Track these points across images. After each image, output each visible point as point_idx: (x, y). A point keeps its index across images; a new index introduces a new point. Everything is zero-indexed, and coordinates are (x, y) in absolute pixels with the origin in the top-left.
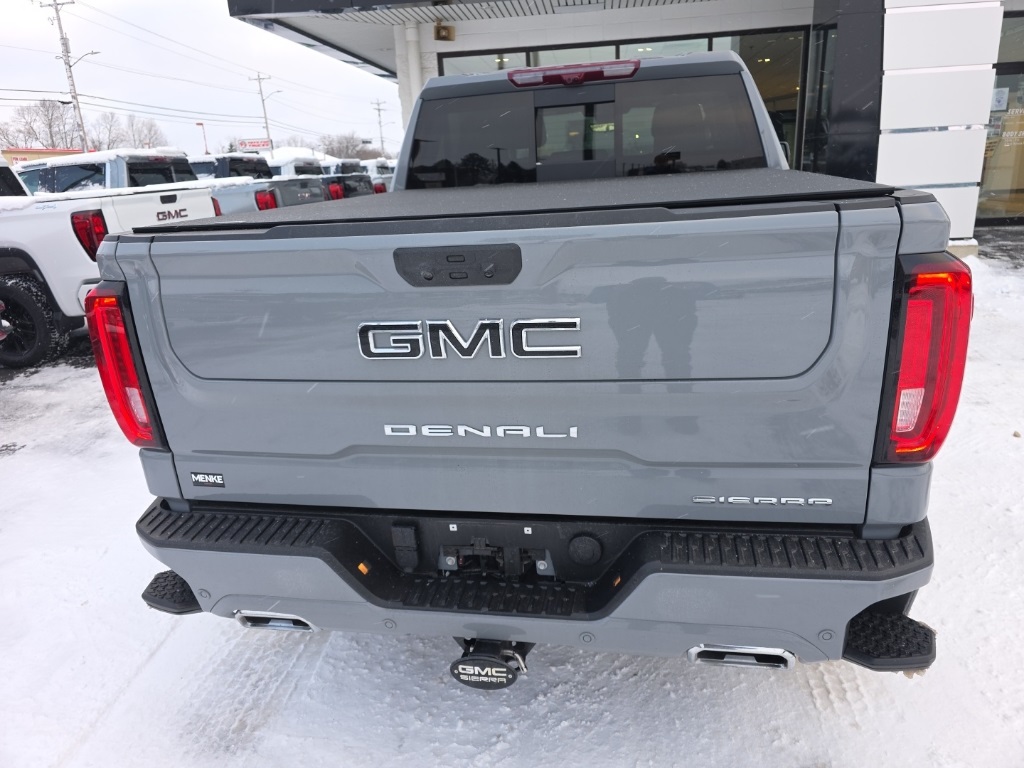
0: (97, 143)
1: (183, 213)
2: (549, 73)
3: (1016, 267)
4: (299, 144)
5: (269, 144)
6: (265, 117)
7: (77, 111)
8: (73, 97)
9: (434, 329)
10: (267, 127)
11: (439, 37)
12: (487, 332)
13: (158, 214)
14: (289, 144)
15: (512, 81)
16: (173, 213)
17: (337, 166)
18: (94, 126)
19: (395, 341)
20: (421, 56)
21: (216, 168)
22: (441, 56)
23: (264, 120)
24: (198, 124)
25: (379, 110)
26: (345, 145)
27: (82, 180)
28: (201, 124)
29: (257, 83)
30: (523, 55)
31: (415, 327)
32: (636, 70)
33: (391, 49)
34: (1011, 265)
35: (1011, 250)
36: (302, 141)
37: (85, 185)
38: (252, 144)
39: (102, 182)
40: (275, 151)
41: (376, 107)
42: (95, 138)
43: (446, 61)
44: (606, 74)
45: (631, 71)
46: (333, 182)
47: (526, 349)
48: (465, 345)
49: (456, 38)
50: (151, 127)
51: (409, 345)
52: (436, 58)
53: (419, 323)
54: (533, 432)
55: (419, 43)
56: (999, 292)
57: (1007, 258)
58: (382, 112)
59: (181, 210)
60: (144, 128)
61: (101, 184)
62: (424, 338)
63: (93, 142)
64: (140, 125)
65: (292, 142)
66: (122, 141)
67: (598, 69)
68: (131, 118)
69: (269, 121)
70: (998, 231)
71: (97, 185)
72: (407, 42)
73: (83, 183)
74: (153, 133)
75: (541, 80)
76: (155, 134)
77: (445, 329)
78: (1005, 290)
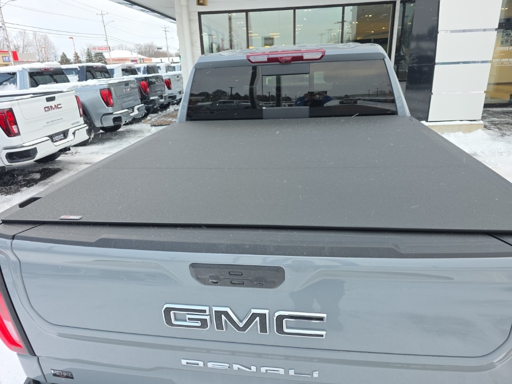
0: (17, 47)
1: (59, 106)
2: (271, 56)
3: (502, 135)
4: (124, 48)
5: (109, 49)
6: (106, 35)
7: (5, 31)
8: (3, 24)
9: (219, 314)
10: (107, 40)
11: (199, 4)
12: (258, 319)
13: (45, 108)
14: (119, 49)
15: (249, 60)
16: (54, 107)
17: (145, 67)
18: (15, 38)
19: (189, 319)
20: (189, 13)
21: (79, 72)
22: (200, 14)
23: (105, 36)
24: (70, 38)
25: (166, 31)
26: (148, 49)
27: (4, 82)
28: (72, 38)
29: (101, 16)
30: (244, 14)
31: (205, 311)
32: (322, 56)
33: (173, 7)
34: (500, 134)
35: (498, 124)
36: (125, 47)
37: (6, 85)
38: (99, 49)
39: (15, 82)
40: (111, 52)
41: (164, 30)
42: (16, 44)
43: (202, 16)
44: (305, 58)
45: (320, 56)
46: (143, 80)
47: (286, 330)
48: (241, 325)
49: (208, 4)
50: (45, 38)
51: (200, 322)
52: (197, 14)
53: (207, 308)
54: (287, 372)
55: (188, 6)
56: (497, 152)
57: (497, 130)
58: (167, 33)
59: (58, 105)
60: (42, 39)
61: (14, 84)
62: (211, 318)
63: (15, 46)
64: (40, 37)
65: (121, 47)
66: (30, 46)
67: (300, 55)
68: (35, 34)
69: (108, 37)
70: (489, 111)
71: (12, 84)
72: (181, 6)
73: (4, 83)
74: (46, 41)
75: (266, 60)
76: (48, 42)
77: (226, 314)
78: (499, 151)
